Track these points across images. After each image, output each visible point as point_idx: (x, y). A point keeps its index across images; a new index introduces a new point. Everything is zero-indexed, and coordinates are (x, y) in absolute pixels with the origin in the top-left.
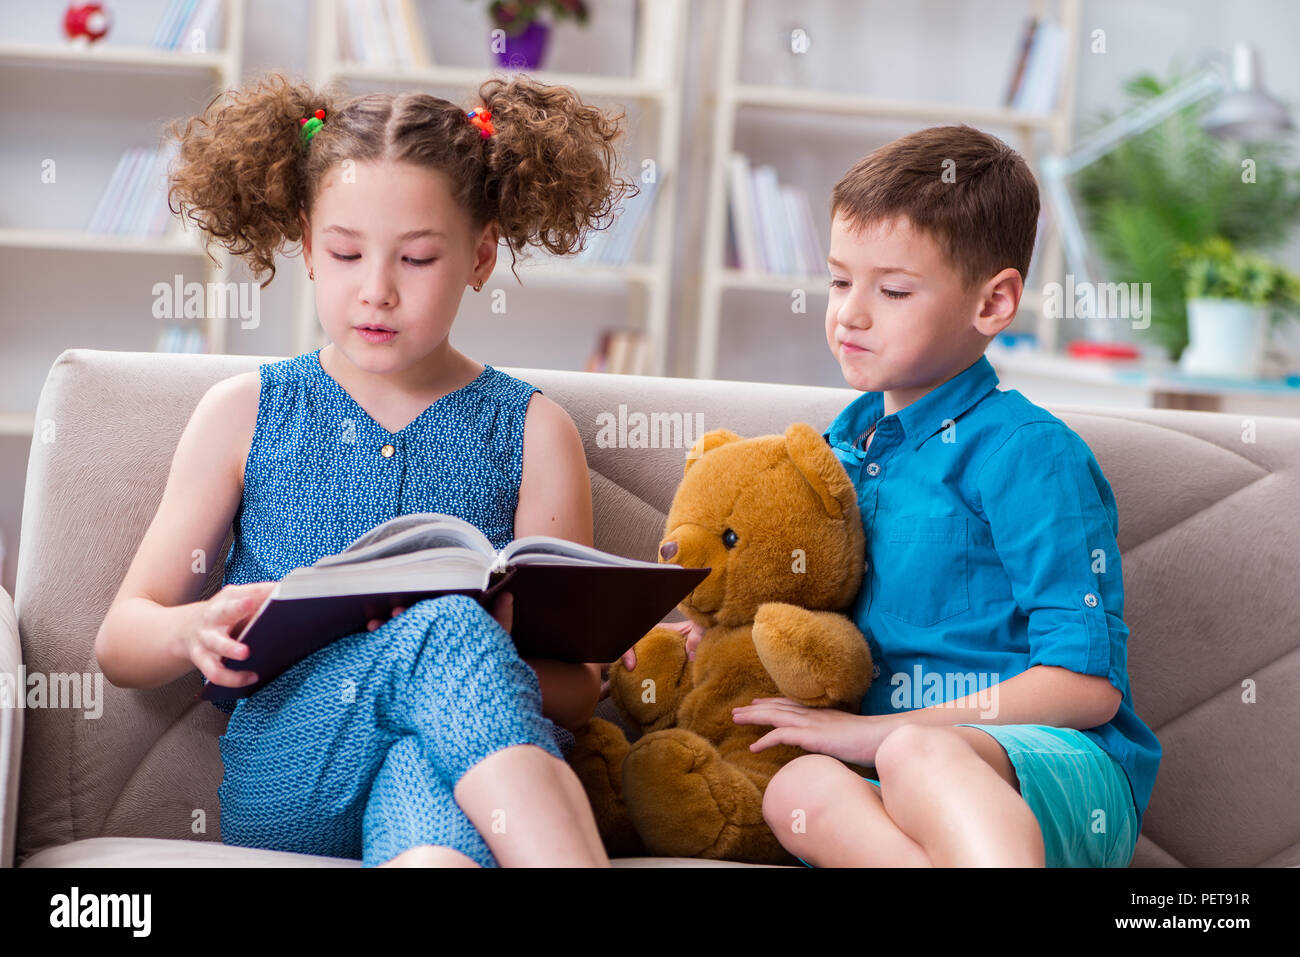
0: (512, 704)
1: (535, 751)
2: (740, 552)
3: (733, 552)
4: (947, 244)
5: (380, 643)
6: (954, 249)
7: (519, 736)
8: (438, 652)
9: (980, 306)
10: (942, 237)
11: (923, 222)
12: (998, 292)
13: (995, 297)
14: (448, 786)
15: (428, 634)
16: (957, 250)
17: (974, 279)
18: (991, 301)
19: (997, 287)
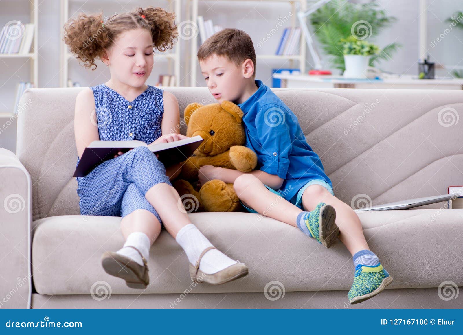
0: (158, 173)
1: (165, 184)
2: (216, 136)
3: (214, 136)
4: (228, 57)
5: (122, 160)
6: (230, 58)
7: (161, 180)
8: (138, 160)
9: (243, 71)
10: (226, 56)
11: (220, 53)
12: (247, 66)
13: (246, 67)
14: (144, 195)
15: (135, 156)
16: (231, 58)
17: (239, 64)
18: (246, 69)
19: (246, 65)
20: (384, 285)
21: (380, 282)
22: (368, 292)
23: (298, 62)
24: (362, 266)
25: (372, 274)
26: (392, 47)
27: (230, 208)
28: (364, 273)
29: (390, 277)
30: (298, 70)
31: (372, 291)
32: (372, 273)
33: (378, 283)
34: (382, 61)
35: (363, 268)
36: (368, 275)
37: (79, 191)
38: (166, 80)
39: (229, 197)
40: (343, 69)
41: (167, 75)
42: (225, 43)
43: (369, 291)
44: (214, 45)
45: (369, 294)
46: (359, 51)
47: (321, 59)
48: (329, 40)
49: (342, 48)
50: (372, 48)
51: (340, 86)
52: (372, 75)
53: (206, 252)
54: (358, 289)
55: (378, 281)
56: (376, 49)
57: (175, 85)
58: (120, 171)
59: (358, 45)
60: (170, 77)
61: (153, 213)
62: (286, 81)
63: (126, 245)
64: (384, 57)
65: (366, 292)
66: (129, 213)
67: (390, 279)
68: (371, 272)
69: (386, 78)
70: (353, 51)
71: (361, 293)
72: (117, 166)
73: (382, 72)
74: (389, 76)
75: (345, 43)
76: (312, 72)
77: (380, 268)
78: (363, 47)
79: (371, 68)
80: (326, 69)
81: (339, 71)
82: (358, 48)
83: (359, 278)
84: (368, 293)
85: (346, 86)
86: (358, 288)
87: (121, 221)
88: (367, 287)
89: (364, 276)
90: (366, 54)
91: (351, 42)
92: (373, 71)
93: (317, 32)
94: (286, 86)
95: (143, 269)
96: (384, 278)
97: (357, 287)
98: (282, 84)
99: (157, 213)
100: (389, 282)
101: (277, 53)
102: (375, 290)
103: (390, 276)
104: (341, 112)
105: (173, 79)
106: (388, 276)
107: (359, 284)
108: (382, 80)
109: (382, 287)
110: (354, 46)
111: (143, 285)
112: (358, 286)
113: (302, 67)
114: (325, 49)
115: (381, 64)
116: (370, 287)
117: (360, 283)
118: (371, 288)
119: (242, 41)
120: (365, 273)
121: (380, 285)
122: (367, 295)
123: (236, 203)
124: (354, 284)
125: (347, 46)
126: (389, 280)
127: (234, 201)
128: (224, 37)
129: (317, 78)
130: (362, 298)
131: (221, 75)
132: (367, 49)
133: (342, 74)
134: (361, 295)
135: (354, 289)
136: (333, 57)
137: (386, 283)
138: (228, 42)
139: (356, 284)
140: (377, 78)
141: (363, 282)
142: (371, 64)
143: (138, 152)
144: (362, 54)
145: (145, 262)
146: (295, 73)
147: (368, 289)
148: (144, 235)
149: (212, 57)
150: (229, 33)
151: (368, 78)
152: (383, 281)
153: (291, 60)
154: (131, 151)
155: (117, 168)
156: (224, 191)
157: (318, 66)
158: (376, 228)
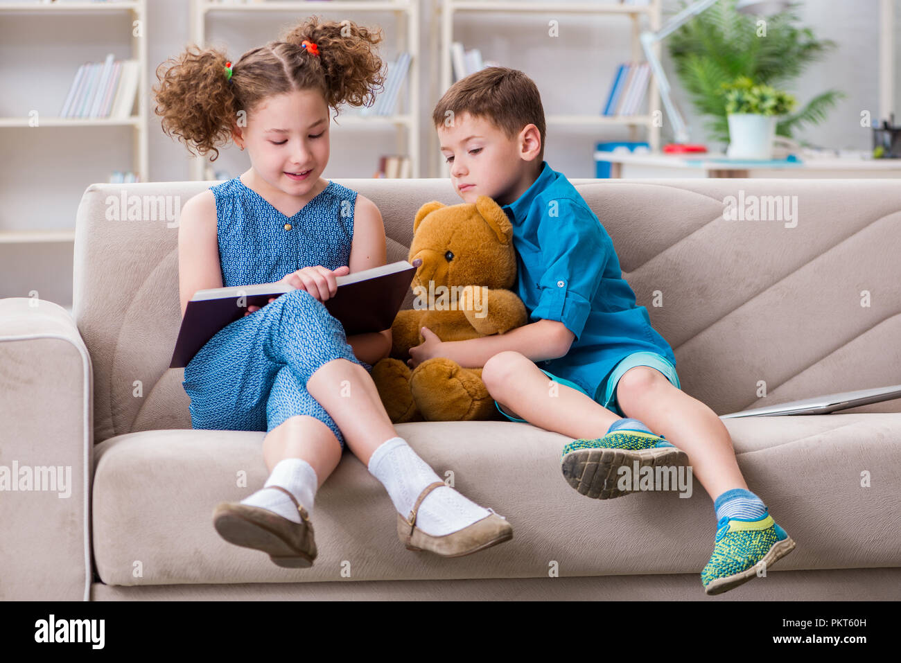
0: (330, 339)
4: (492, 119)
5: (260, 319)
6: (496, 121)
7: (335, 355)
8: (289, 318)
9: (521, 147)
10: (488, 116)
11: (476, 112)
12: (527, 138)
13: (527, 140)
14: (304, 384)
15: (283, 309)
16: (498, 121)
17: (512, 133)
18: (525, 143)
19: (526, 135)
20: (775, 555)
21: (767, 549)
22: (738, 568)
23: (646, 129)
24: (730, 520)
25: (748, 534)
26: (827, 98)
27: (468, 413)
28: (733, 534)
29: (789, 540)
30: (646, 144)
31: (748, 567)
32: (748, 532)
33: (760, 552)
34: (807, 125)
35: (731, 523)
36: (741, 536)
38: (392, 165)
39: (465, 391)
40: (727, 140)
41: (394, 156)
42: (486, 93)
43: (742, 567)
44: (465, 95)
45: (741, 573)
46: (757, 107)
47: (686, 122)
48: (704, 86)
49: (726, 101)
50: (781, 100)
51: (720, 174)
52: (783, 152)
53: (429, 493)
54: (719, 564)
55: (762, 547)
56: (790, 103)
58: (259, 342)
59: (754, 96)
60: (400, 159)
61: (325, 422)
62: (619, 165)
63: (269, 483)
64: (812, 118)
65: (734, 570)
66: (279, 424)
67: (789, 543)
68: (746, 531)
69: (811, 157)
70: (744, 107)
71: (726, 572)
72: (251, 332)
73: (806, 145)
74: (815, 153)
75: (729, 91)
77: (769, 521)
78: (763, 99)
79: (782, 139)
82: (754, 101)
83: (723, 543)
84: (739, 572)
85: (731, 174)
86: (719, 561)
88: (737, 561)
89: (733, 540)
90: (769, 112)
91: (741, 89)
92: (785, 145)
93: (682, 71)
94: (619, 175)
96: (775, 542)
97: (718, 560)
98: (613, 170)
99: (334, 422)
100: (786, 550)
101: (605, 112)
102: (753, 565)
103: (789, 537)
105: (405, 165)
106: (786, 538)
107: (724, 555)
108: (800, 162)
109: (770, 558)
110: (747, 97)
112: (721, 558)
113: (654, 139)
114: (699, 103)
115: (805, 131)
116: (742, 560)
117: (724, 553)
118: (746, 562)
119: (519, 91)
120: (735, 533)
121: (764, 555)
122: (737, 574)
123: (479, 403)
124: (714, 555)
125: (732, 97)
126: (786, 545)
127: (476, 397)
128: (484, 82)
129: (676, 160)
130: (728, 581)
131: (476, 151)
132: (771, 103)
133: (724, 152)
134: (724, 576)
135: (712, 565)
136: (711, 119)
137: (780, 551)
138: (493, 90)
139: (717, 555)
140: (792, 159)
141: (729, 550)
142: (782, 130)
143: (288, 301)
144: (762, 111)
145: (303, 515)
147: (739, 563)
148: (305, 464)
149: (462, 119)
150: (495, 75)
151: (775, 159)
152: (772, 549)
153: (632, 126)
155: (251, 336)
156: (453, 381)
157: (682, 137)
158: (764, 450)
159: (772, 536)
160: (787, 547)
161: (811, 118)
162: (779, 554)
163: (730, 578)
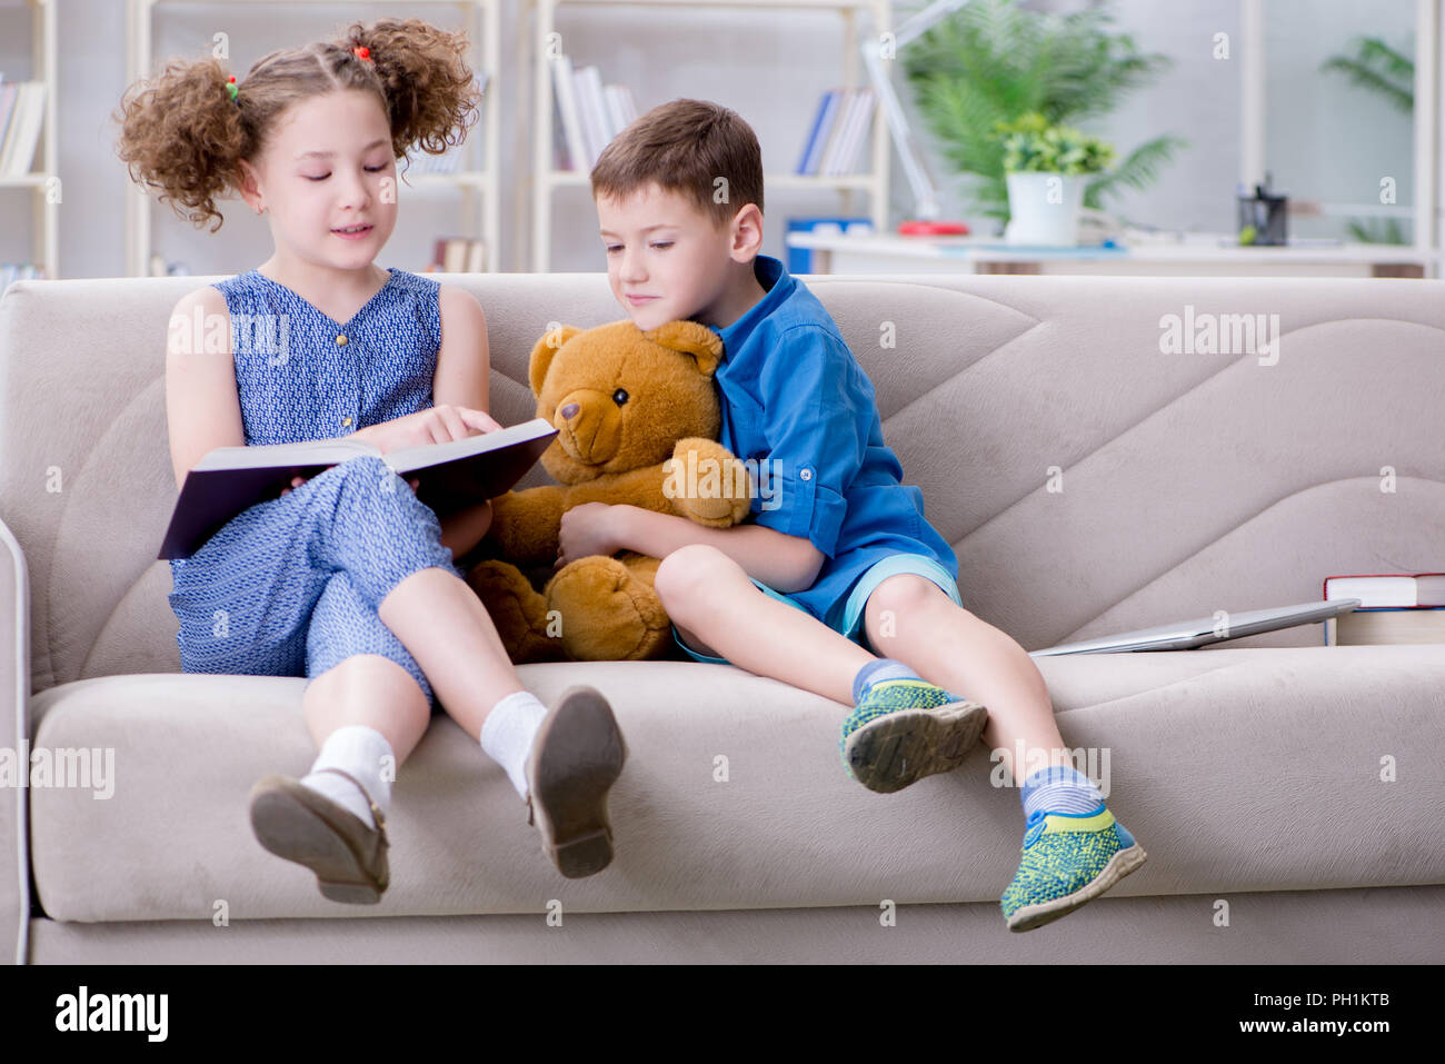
0: (416, 537)
1: (437, 572)
5: (303, 500)
7: (424, 561)
8: (352, 502)
9: (732, 240)
10: (688, 191)
11: (670, 183)
12: (744, 226)
13: (742, 230)
14: (374, 608)
15: (341, 488)
17: (722, 219)
18: (739, 235)
19: (742, 222)
20: (1117, 871)
21: (1104, 861)
22: (1061, 890)
23: (867, 197)
24: (1046, 814)
25: (1075, 836)
26: (1158, 147)
27: (638, 649)
28: (1051, 837)
29: (1137, 848)
30: (866, 221)
31: (1075, 888)
32: (1076, 835)
33: (1095, 866)
34: (1125, 190)
35: (1048, 820)
36: (1064, 840)
37: (175, 600)
38: (456, 253)
39: (637, 614)
40: (1005, 217)
41: (459, 239)
43: (1066, 889)
45: (1065, 898)
46: (1053, 161)
47: (935, 186)
48: (961, 127)
49: (1003, 152)
50: (1092, 151)
51: (994, 268)
52: (1094, 234)
54: (1029, 883)
55: (1096, 858)
56: (1106, 154)
57: (484, 269)
58: (300, 537)
59: (1049, 144)
60: (470, 244)
61: (404, 664)
62: (827, 254)
63: (320, 764)
64: (1133, 178)
65: (1055, 892)
66: (329, 667)
67: (1136, 854)
68: (1072, 833)
69: (1138, 242)
70: (1034, 162)
71: (1041, 895)
72: (288, 521)
73: (1126, 224)
74: (1145, 237)
75: (1010, 136)
76: (908, 227)
77: (1107, 819)
78: (1063, 148)
79: (1090, 213)
80: (952, 219)
81: (993, 223)
82: (1049, 152)
83: (1036, 851)
84: (1062, 896)
85: (1013, 268)
86: (1030, 879)
87: (304, 691)
88: (1058, 878)
89: (1052, 846)
90: (1073, 170)
91: (1028, 133)
92: (1098, 223)
93: (925, 102)
94: (827, 270)
95: (374, 841)
96: (1117, 850)
97: (1028, 877)
98: (817, 263)
99: (417, 664)
100: (1133, 863)
101: (802, 170)
102: (1084, 885)
103: (1136, 844)
104: (991, 350)
105: (477, 252)
106: (1132, 845)
107: (1036, 869)
108: (1123, 249)
109: (1109, 876)
110: (1038, 145)
111: (370, 890)
112: (1032, 875)
113: (879, 212)
114: (952, 155)
115: (1123, 201)
116: (1067, 877)
117: (1038, 866)
118: (1073, 880)
120: (1054, 835)
121: (1101, 869)
122: (1059, 900)
123: (656, 634)
124: (1021, 869)
125: (1014, 145)
126: (1133, 855)
127: (652, 625)
129: (923, 247)
130: (1044, 911)
131: (663, 246)
132: (1076, 155)
133: (1001, 234)
134: (1038, 902)
135: (1019, 885)
136: (971, 180)
137: (1123, 865)
139: (1026, 869)
140: (1109, 245)
141: (1047, 862)
142: (1090, 200)
143: (349, 475)
144: (1063, 168)
145: (378, 818)
146: (857, 231)
147: (1062, 883)
148: (376, 735)
149: (647, 192)
151: (1082, 245)
152: (1112, 861)
153: (844, 192)
154: (331, 470)
155: (290, 527)
156: (621, 596)
157: (928, 210)
158: (1099, 707)
159: (1111, 842)
160: (1136, 858)
161: (1132, 180)
162: (1122, 870)
163: (1048, 906)
